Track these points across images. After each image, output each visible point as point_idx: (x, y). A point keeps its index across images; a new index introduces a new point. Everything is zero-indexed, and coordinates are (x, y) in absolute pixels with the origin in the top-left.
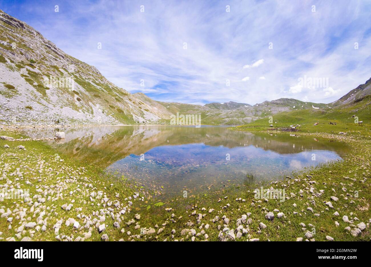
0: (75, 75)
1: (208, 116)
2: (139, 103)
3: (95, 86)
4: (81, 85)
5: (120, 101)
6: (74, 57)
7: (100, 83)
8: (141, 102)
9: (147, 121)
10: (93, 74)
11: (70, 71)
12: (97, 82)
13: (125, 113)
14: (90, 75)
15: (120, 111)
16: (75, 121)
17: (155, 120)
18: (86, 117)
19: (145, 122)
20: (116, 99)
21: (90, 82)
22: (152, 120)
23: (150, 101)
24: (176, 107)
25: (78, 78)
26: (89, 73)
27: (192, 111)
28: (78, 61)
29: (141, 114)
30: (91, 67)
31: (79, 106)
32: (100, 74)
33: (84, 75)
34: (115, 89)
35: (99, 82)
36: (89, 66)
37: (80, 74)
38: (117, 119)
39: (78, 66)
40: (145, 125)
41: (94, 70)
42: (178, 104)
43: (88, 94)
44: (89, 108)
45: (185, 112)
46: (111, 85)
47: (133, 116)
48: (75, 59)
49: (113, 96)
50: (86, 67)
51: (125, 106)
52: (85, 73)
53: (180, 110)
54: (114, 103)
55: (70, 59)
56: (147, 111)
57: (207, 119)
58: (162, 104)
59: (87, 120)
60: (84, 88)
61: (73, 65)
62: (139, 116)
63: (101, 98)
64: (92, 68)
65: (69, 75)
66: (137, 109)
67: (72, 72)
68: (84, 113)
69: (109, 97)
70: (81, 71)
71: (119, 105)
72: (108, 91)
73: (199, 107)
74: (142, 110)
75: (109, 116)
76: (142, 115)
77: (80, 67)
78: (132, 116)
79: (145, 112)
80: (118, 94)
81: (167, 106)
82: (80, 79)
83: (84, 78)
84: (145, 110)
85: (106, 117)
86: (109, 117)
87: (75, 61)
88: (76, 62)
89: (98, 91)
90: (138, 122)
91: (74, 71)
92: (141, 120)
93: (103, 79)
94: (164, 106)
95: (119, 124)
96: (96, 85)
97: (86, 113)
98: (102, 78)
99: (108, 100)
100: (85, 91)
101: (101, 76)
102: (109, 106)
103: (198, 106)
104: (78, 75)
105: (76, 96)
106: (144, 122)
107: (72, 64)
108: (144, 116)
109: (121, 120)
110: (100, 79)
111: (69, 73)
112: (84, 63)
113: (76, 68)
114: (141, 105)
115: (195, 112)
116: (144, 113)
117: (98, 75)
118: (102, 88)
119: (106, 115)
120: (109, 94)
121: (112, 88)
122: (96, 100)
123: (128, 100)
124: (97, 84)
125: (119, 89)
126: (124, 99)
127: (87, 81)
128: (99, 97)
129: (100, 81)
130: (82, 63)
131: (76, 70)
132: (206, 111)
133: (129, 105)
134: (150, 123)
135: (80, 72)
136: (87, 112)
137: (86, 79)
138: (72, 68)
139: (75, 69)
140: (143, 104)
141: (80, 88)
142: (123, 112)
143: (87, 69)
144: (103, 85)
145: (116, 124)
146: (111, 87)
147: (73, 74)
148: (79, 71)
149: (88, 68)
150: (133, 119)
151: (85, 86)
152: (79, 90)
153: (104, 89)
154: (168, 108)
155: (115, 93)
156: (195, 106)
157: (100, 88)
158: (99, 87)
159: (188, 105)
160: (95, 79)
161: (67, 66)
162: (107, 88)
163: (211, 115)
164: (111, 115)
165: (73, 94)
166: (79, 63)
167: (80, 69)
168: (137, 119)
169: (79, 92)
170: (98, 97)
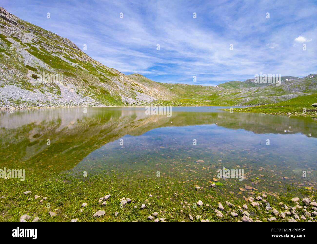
0: (33, 46)
1: (220, 97)
2: (132, 85)
3: (68, 63)
4: (41, 59)
5: (106, 82)
6: (33, 24)
7: (78, 60)
8: (135, 84)
9: (139, 102)
10: (66, 48)
11: (24, 41)
12: (72, 58)
13: (111, 94)
14: (61, 48)
15: (104, 92)
16: (23, 102)
17: (150, 101)
18: (47, 98)
19: (136, 103)
20: (100, 79)
21: (61, 57)
22: (146, 101)
23: (149, 82)
24: (181, 89)
25: (38, 51)
26: (59, 47)
27: (201, 92)
28: (40, 30)
29: (132, 95)
30: (62, 40)
31: (34, 85)
32: (78, 49)
33: (50, 47)
34: (101, 68)
35: (75, 59)
36: (59, 37)
37: (43, 46)
38: (99, 101)
39: (40, 36)
40: (135, 106)
41: (69, 44)
42: (185, 86)
43: (54, 71)
44: (55, 88)
45: (193, 93)
46: (96, 64)
47: (122, 97)
48: (35, 26)
49: (96, 76)
50: (54, 38)
51: (113, 87)
52: (51, 46)
53: (186, 91)
54: (96, 83)
55: (26, 26)
56: (141, 92)
57: (218, 100)
58: (165, 85)
59: (48, 101)
60: (49, 63)
61: (31, 34)
62: (130, 97)
63: (76, 78)
64: (64, 40)
65: (21, 46)
66: (128, 91)
67: (28, 43)
68: (44, 93)
69: (89, 77)
70: (43, 41)
71: (104, 86)
72: (88, 70)
73: (211, 88)
74: (135, 91)
75: (87, 97)
76: (134, 96)
77: (43, 37)
78: (120, 97)
79: (138, 93)
80: (104, 74)
81: (171, 87)
82: (42, 51)
83: (49, 51)
84: (138, 91)
85: (82, 98)
86: (87, 99)
87: (35, 29)
88: (37, 31)
89: (73, 69)
90: (127, 103)
91: (32, 41)
92: (131, 101)
93: (83, 55)
94: (167, 87)
95: (99, 105)
96: (70, 62)
97: (47, 93)
98: (81, 54)
99: (87, 80)
100: (49, 67)
101: (80, 52)
102: (88, 87)
103: (209, 88)
104: (38, 47)
105: (30, 73)
106: (134, 103)
107: (30, 32)
108: (136, 97)
109: (104, 101)
110: (78, 55)
111: (23, 43)
112: (50, 32)
113: (35, 38)
114: (134, 86)
115: (205, 93)
116: (136, 95)
117: (74, 49)
118: (80, 66)
119: (82, 96)
120: (90, 73)
121: (97, 67)
122: (67, 79)
123: (118, 81)
124: (72, 61)
125: (106, 68)
126: (112, 80)
127: (54, 55)
128: (74, 75)
129: (78, 57)
130: (46, 32)
131: (36, 40)
132: (217, 92)
133: (118, 86)
134: (143, 104)
135: (43, 44)
136: (49, 92)
137: (54, 53)
138: (28, 38)
139: (33, 39)
140: (138, 85)
141: (40, 63)
142: (108, 93)
143: (56, 41)
144: (81, 62)
145: (94, 106)
146: (94, 65)
147: (29, 44)
148: (40, 42)
149: (58, 40)
150: (121, 100)
151: (51, 62)
152: (38, 65)
153: (84, 67)
154: (171, 89)
155: (99, 72)
156: (206, 87)
157: (77, 66)
158: (74, 64)
159: (197, 86)
160: (70, 54)
161: (20, 35)
162: (89, 66)
163: (224, 95)
164: (91, 96)
165: (25, 69)
166: (42, 32)
167: (43, 40)
168: (126, 100)
169: (36, 68)
170: (72, 76)
